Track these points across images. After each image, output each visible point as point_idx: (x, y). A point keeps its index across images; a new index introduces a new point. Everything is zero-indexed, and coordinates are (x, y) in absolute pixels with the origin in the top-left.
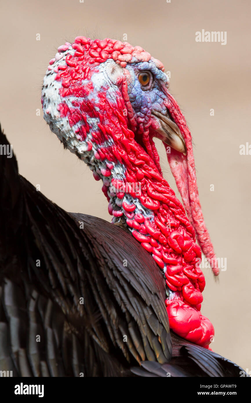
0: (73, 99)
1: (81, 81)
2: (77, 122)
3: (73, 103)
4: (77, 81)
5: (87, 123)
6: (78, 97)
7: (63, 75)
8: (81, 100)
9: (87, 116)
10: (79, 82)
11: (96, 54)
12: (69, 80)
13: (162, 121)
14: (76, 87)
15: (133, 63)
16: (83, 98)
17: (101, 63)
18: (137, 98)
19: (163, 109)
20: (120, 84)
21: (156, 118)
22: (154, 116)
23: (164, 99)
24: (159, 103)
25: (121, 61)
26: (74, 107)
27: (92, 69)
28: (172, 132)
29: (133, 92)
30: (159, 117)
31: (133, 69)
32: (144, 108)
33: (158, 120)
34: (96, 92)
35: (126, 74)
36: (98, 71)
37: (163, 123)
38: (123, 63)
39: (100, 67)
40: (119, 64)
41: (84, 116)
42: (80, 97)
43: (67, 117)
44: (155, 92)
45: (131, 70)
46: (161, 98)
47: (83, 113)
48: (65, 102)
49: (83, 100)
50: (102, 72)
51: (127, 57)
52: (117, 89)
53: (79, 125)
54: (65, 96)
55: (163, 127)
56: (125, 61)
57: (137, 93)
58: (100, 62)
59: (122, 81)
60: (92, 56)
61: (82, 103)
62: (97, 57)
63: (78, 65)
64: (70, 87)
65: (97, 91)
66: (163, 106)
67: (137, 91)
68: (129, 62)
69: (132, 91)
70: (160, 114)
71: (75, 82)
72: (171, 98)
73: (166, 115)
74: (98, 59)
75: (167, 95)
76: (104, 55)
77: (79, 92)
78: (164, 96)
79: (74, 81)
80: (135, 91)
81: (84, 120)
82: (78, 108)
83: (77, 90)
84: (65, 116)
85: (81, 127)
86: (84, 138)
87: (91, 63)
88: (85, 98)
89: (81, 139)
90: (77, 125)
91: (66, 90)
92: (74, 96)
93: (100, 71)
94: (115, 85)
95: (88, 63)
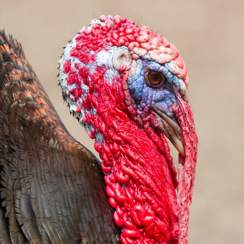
0: (77, 61)
1: (90, 50)
2: (74, 83)
3: (76, 65)
4: (88, 49)
5: (81, 88)
6: (81, 62)
7: (82, 38)
8: (82, 65)
9: (82, 82)
10: (88, 50)
11: (116, 36)
12: (83, 44)
13: (164, 121)
14: (84, 53)
15: (145, 59)
16: (84, 65)
17: (115, 46)
18: (136, 91)
19: (169, 111)
20: (122, 72)
21: (158, 116)
22: (156, 114)
23: (173, 102)
24: (167, 104)
25: (134, 53)
26: (75, 68)
27: (104, 46)
28: (174, 135)
29: (133, 85)
30: (161, 116)
31: (141, 65)
32: (143, 103)
33: (159, 119)
34: (95, 65)
35: (132, 66)
36: (108, 50)
37: (165, 123)
38: (135, 56)
39: (112, 48)
40: (131, 55)
41: (80, 80)
42: (82, 63)
43: (67, 74)
44: (165, 93)
45: (140, 65)
46: (171, 100)
47: (79, 77)
48: (70, 60)
49: (84, 66)
50: (111, 53)
51: (142, 52)
52: (116, 73)
53: (74, 86)
54: (72, 55)
55: (165, 127)
56: (138, 55)
57: (137, 87)
58: (114, 44)
59: (124, 70)
60: (112, 37)
61: (81, 68)
62: (114, 39)
63: (97, 36)
64: (80, 50)
65: (97, 65)
66: (170, 108)
67: (137, 85)
68: (142, 57)
69: (132, 83)
70: (164, 115)
71: (85, 49)
72: (181, 104)
73: (171, 117)
74: (114, 41)
75: (178, 100)
76: (121, 40)
77: (84, 58)
78: (174, 100)
79: (86, 47)
80: (135, 84)
81: (79, 84)
82: (78, 71)
83: (83, 56)
84: (67, 73)
85: (75, 89)
86: (76, 100)
87: (108, 41)
88: (86, 65)
89: (74, 99)
90: (72, 86)
91: (76, 51)
92: (79, 60)
93: (110, 51)
94: (117, 70)
95: (104, 40)
